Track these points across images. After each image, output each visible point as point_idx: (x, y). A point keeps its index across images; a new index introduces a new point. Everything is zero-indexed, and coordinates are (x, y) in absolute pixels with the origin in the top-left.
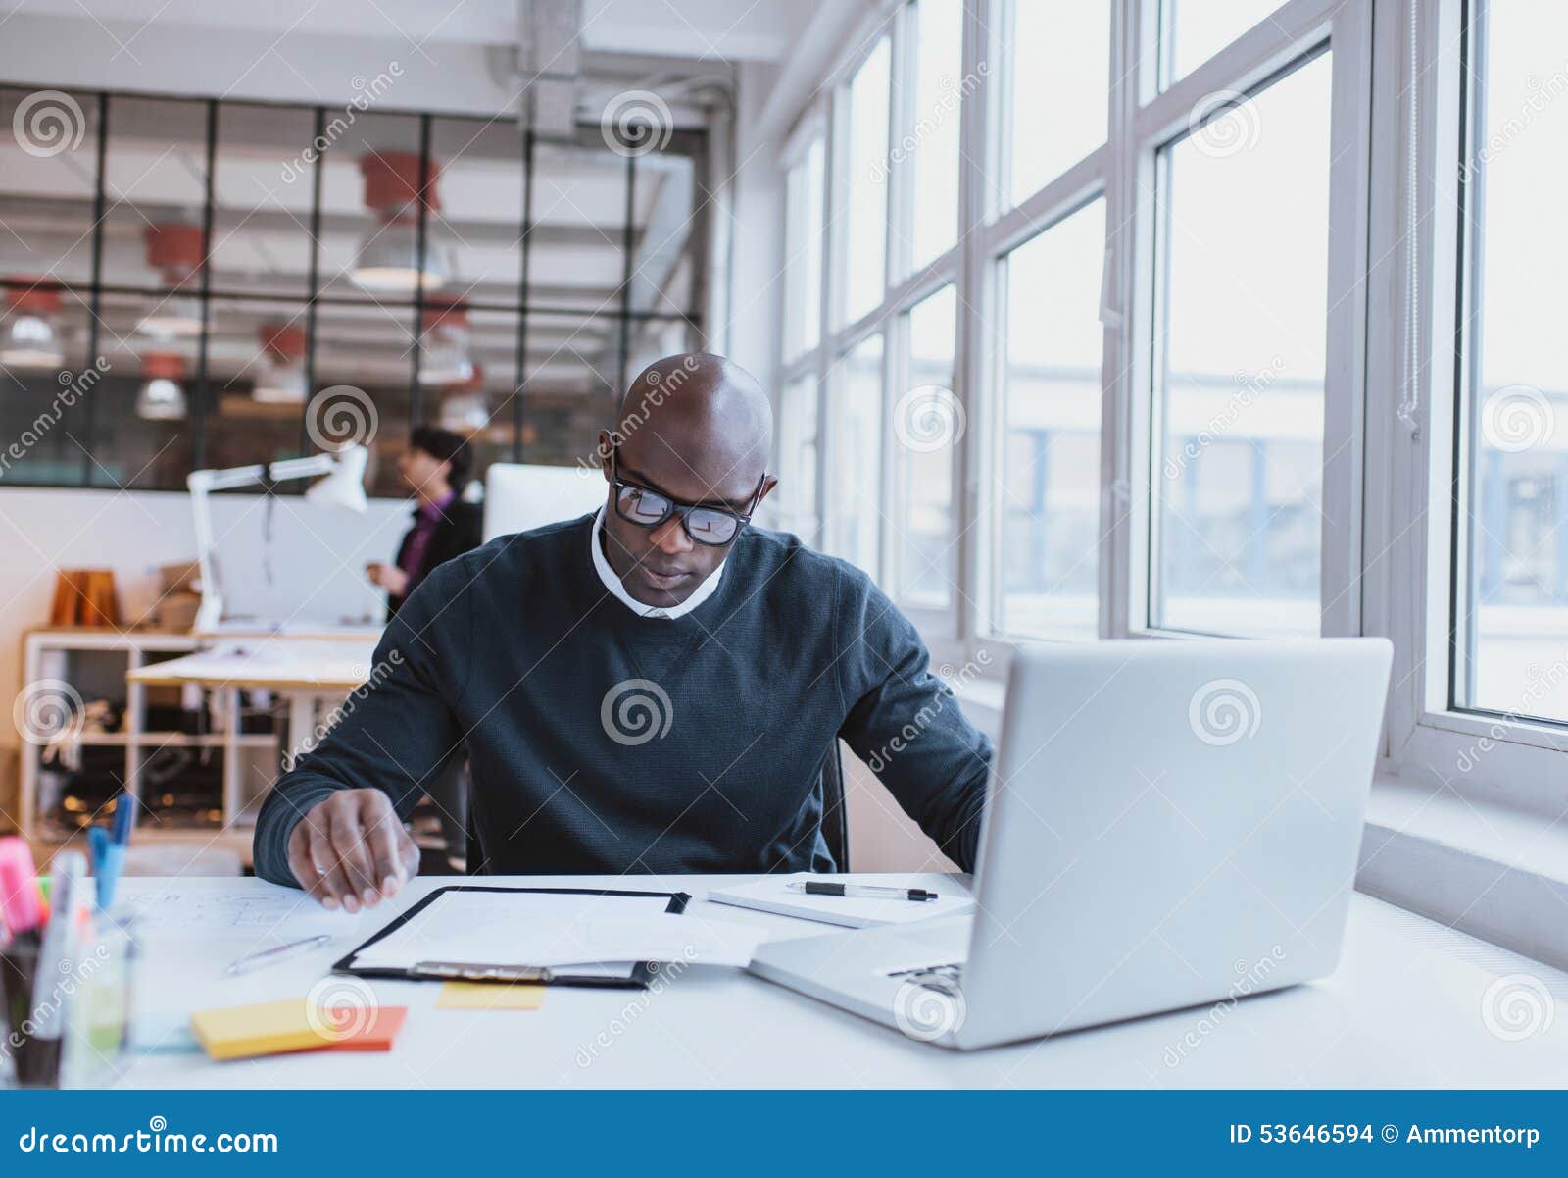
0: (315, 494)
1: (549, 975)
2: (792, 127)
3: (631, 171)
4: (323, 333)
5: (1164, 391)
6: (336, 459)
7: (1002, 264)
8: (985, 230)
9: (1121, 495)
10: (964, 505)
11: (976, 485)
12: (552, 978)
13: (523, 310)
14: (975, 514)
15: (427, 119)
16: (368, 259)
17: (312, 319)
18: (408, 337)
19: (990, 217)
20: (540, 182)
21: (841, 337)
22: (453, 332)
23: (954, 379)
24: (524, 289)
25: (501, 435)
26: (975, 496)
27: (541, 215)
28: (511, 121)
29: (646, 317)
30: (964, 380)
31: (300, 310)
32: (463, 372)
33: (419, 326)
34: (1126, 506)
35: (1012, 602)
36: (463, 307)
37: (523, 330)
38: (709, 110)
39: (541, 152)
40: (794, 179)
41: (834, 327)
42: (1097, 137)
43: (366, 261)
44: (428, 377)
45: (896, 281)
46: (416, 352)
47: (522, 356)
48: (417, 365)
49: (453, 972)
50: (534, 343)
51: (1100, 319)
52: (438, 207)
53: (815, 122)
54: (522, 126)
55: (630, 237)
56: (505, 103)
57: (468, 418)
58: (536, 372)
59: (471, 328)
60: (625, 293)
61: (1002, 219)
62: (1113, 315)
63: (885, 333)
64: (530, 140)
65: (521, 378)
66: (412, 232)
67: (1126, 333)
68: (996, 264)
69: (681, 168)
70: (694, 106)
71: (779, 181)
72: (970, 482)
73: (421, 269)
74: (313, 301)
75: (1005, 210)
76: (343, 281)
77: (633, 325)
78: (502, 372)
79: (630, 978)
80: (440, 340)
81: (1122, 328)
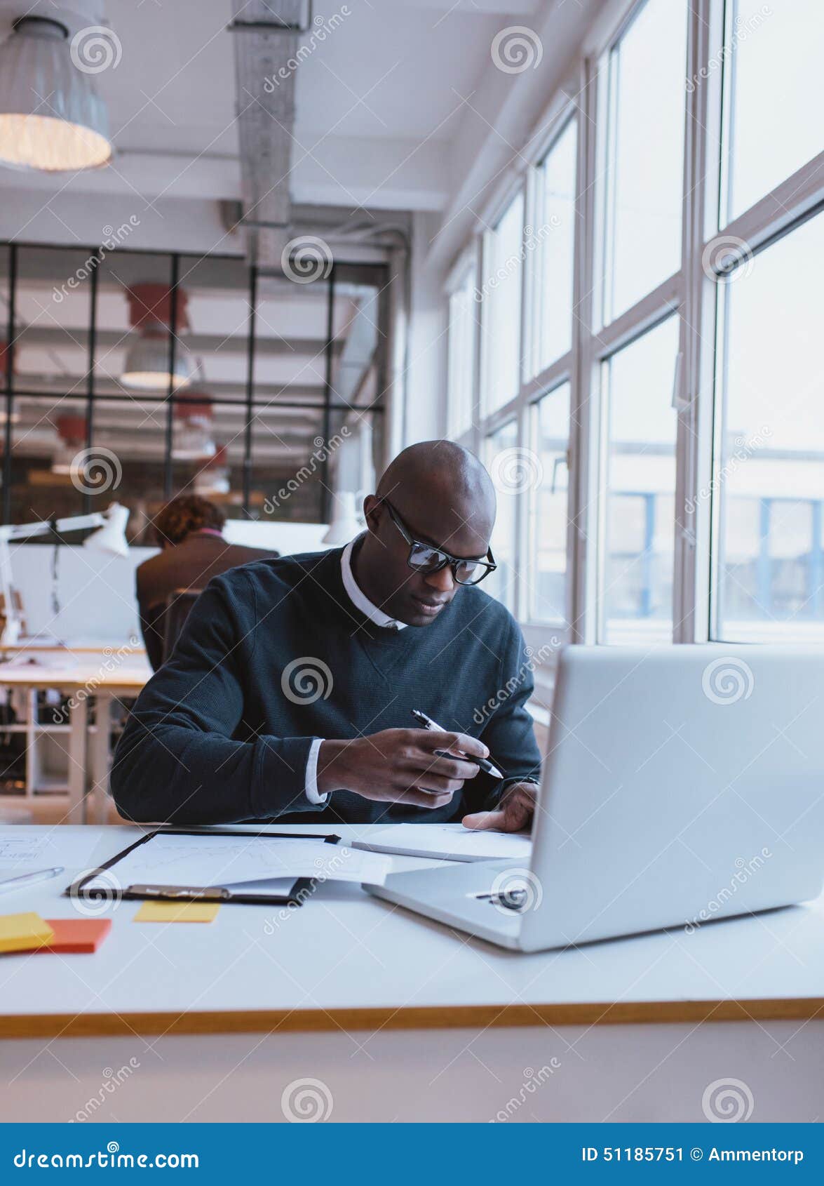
0: (91, 542)
1: (228, 894)
2: (452, 261)
3: (331, 297)
4: (98, 421)
5: (722, 460)
6: (106, 517)
7: (605, 365)
8: (593, 338)
9: (690, 540)
10: (576, 548)
11: (586, 533)
12: (230, 896)
13: (249, 403)
14: (584, 557)
15: (176, 257)
16: (132, 366)
17: (90, 410)
18: (162, 425)
19: (596, 329)
20: (261, 305)
21: (489, 421)
22: (201, 420)
23: (569, 453)
24: (250, 387)
25: (238, 499)
26: (585, 542)
27: (262, 331)
28: (240, 258)
29: (345, 409)
30: (576, 455)
31: (82, 404)
32: (209, 451)
33: (170, 416)
34: (693, 548)
35: (612, 624)
36: (209, 402)
37: (249, 418)
38: (390, 249)
39: (262, 282)
40: (455, 301)
41: (483, 415)
42: (672, 264)
43: (131, 367)
44: (179, 454)
45: (527, 379)
46: (169, 435)
47: (248, 438)
48: (170, 446)
49: (156, 892)
50: (257, 429)
51: (673, 405)
52: (187, 324)
53: (470, 258)
54: (248, 263)
55: (331, 348)
56: (235, 246)
57: (215, 486)
58: (258, 450)
59: (213, 417)
60: (327, 390)
61: (605, 329)
62: (684, 402)
63: (519, 420)
64: (254, 273)
65: (248, 455)
66: (166, 345)
67: (693, 415)
68: (601, 364)
69: (370, 294)
70: (378, 246)
71: (443, 303)
72: (581, 531)
73: (172, 371)
74: (91, 397)
75: (608, 322)
76: (113, 382)
77: (334, 415)
78: (236, 451)
79: (288, 897)
80: (191, 427)
81: (690, 413)
